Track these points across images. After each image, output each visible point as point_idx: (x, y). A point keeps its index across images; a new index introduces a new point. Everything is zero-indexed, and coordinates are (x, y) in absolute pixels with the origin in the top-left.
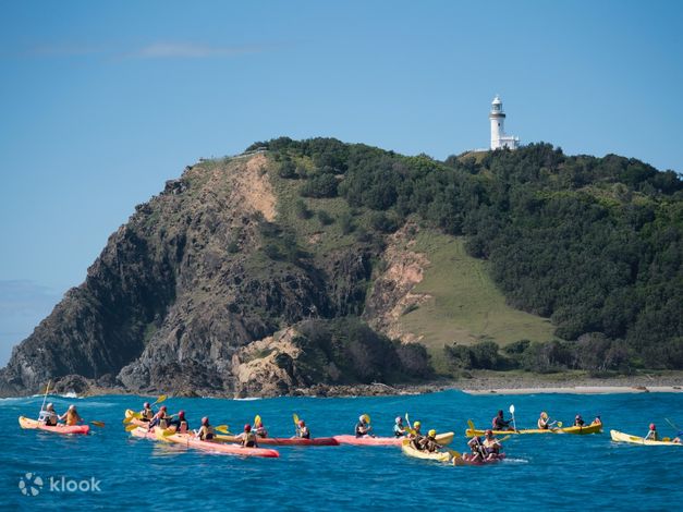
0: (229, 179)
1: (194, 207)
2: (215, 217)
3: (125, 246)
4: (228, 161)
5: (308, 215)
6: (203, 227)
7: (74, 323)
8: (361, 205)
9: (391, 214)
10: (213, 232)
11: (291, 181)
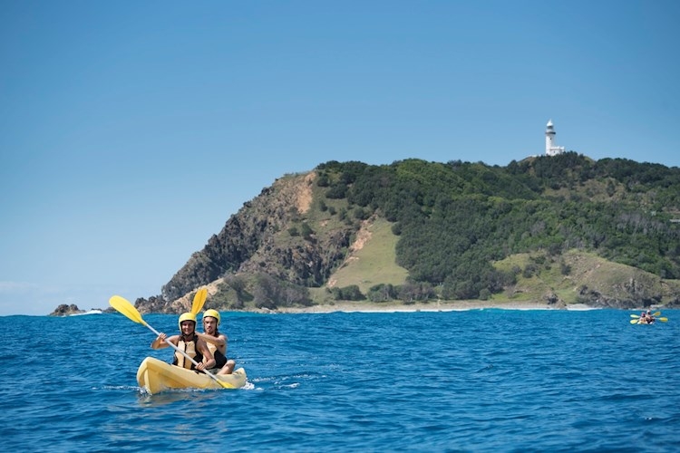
0: (294, 187)
1: (274, 203)
2: (282, 209)
3: (230, 227)
4: (297, 175)
5: (324, 209)
6: (276, 215)
7: (193, 272)
8: (353, 203)
9: (367, 209)
10: (280, 218)
11: (323, 189)
